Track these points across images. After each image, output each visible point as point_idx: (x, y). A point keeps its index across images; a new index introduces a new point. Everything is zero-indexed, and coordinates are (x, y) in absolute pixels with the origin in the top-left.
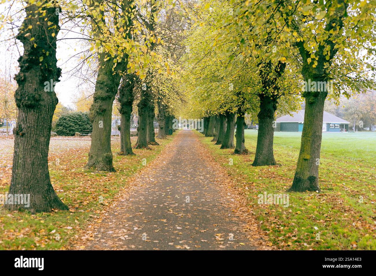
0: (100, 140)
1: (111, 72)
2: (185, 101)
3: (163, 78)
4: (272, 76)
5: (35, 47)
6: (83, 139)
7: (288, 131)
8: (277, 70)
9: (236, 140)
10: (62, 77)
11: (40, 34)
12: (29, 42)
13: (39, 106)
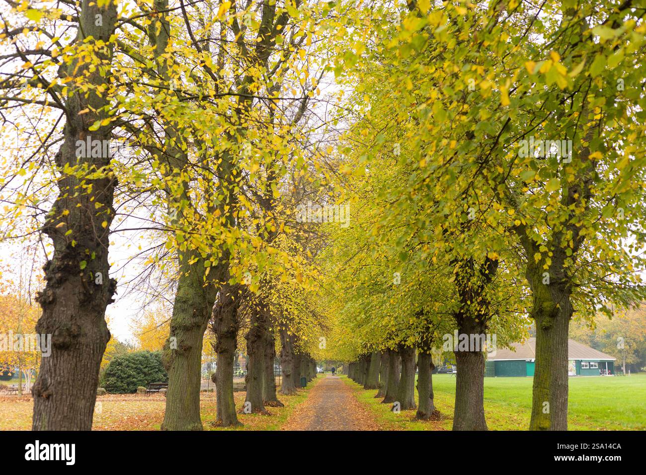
0: (181, 400)
1: (201, 282)
2: (327, 327)
3: (289, 289)
4: (475, 281)
5: (73, 245)
6: (151, 398)
7: (509, 376)
8: (483, 270)
9: (418, 394)
10: (117, 294)
11: (82, 223)
12: (62, 237)
13: (78, 346)
